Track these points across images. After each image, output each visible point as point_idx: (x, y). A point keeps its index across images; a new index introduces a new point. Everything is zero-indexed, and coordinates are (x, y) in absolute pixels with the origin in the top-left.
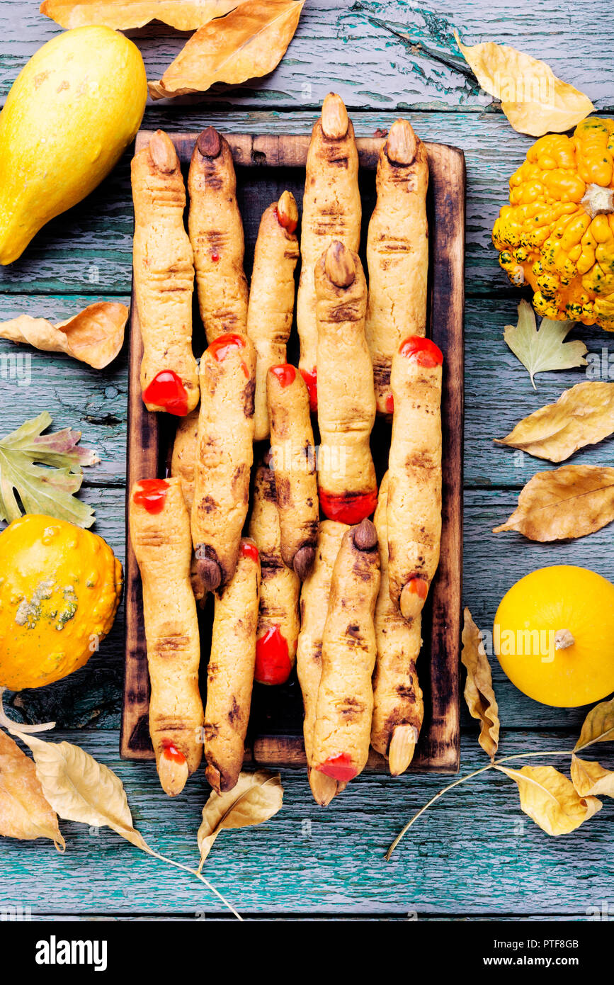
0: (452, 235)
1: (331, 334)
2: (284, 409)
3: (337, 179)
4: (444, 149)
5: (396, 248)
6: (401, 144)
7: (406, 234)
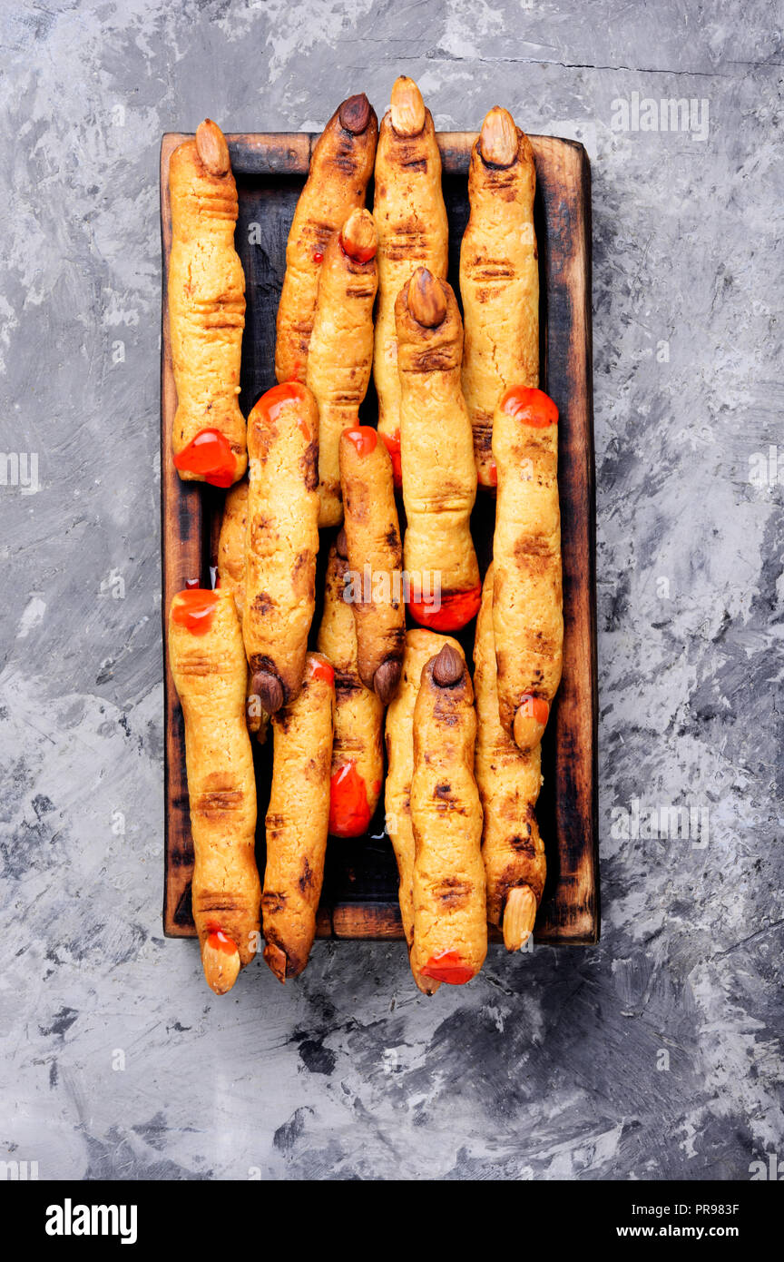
0: (570, 254)
1: (417, 388)
2: (362, 485)
3: (414, 187)
4: (557, 144)
5: (496, 274)
6: (498, 139)
7: (508, 255)
